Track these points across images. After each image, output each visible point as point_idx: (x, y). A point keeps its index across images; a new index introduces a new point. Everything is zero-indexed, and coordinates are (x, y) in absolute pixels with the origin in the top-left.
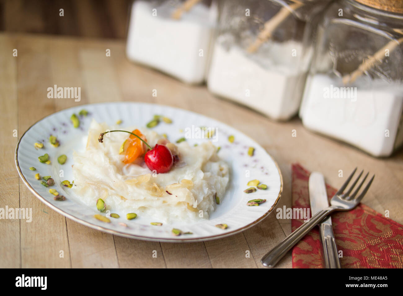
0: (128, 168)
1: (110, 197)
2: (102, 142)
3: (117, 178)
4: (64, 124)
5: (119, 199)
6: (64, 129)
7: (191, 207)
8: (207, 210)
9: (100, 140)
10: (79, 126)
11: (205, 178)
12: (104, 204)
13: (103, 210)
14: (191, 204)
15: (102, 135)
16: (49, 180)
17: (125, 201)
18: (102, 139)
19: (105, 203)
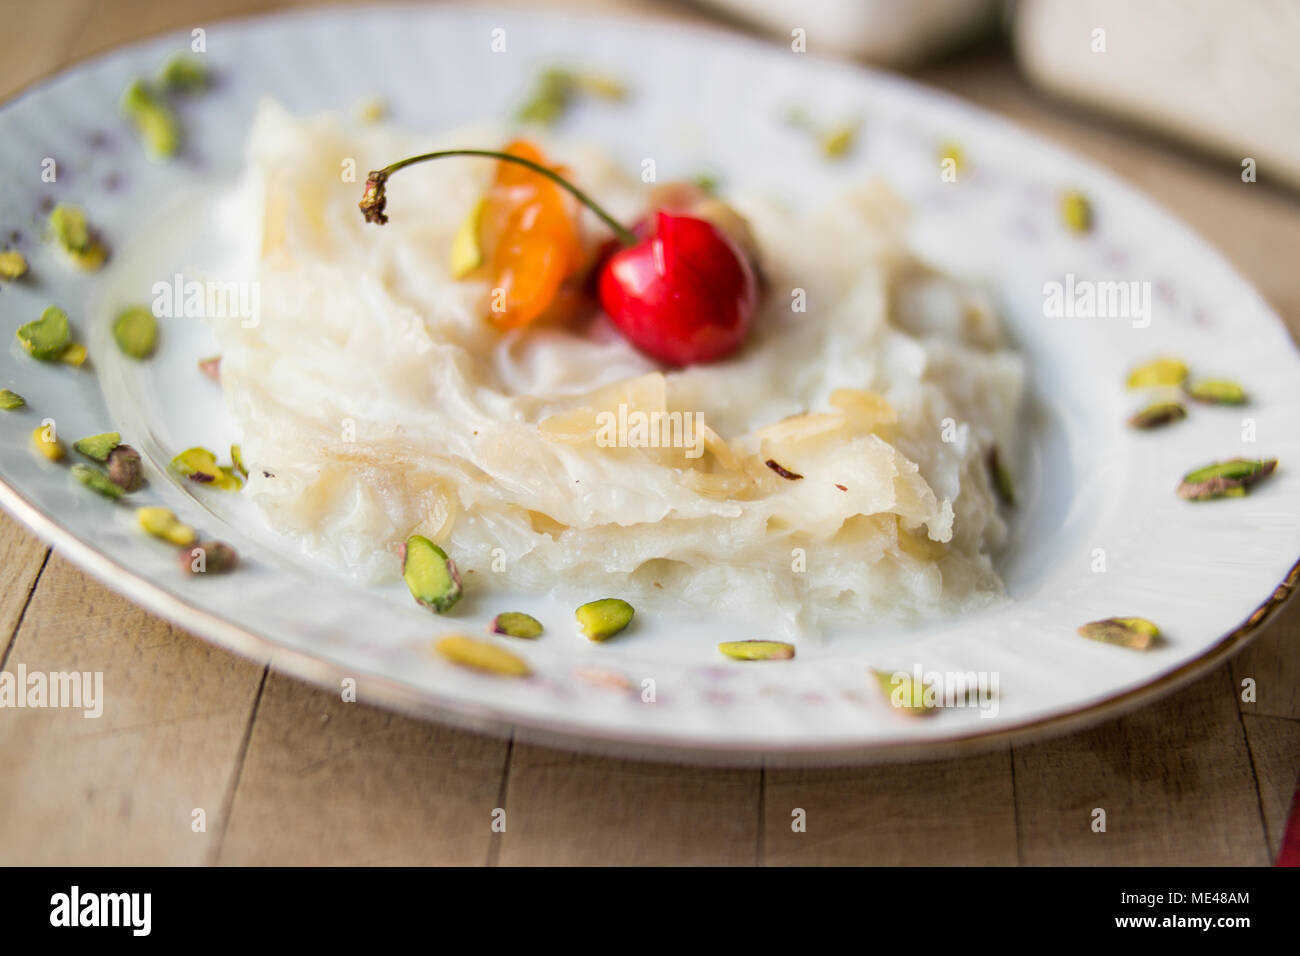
0: (519, 353)
1: (472, 521)
2: (383, 220)
3: (482, 409)
4: (99, 141)
5: (523, 529)
6: (103, 165)
7: (919, 541)
8: (980, 543)
9: (371, 208)
10: (183, 149)
11: (937, 375)
12: (448, 565)
13: (449, 598)
14: (914, 520)
15: (380, 181)
16: (115, 458)
17: (556, 538)
18: (380, 205)
19: (452, 556)
